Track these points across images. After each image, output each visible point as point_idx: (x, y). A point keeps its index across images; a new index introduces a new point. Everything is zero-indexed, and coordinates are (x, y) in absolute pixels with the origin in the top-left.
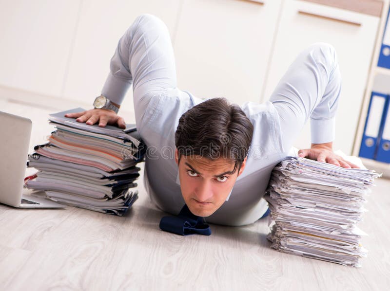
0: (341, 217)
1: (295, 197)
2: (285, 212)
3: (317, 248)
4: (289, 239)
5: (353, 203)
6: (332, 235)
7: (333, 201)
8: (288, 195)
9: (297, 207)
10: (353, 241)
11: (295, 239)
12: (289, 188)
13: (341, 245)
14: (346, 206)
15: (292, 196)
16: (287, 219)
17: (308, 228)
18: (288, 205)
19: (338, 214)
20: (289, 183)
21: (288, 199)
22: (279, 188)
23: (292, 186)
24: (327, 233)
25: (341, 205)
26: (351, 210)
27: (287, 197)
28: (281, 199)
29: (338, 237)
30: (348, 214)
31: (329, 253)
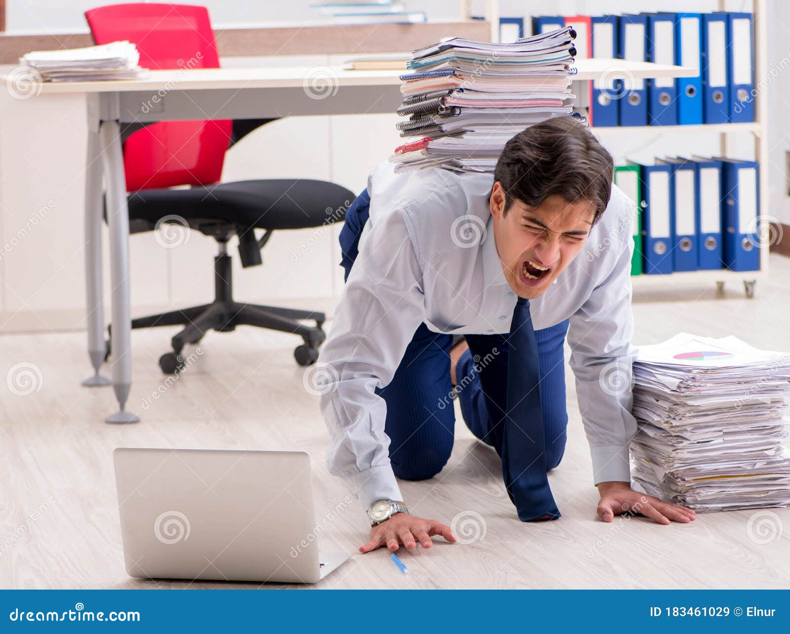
0: (762, 439)
1: (692, 429)
2: (684, 454)
3: (740, 494)
4: (698, 491)
5: (773, 415)
6: (756, 469)
7: (744, 419)
8: (684, 428)
9: (698, 443)
10: (786, 469)
11: (707, 489)
12: (683, 419)
13: (770, 479)
14: (763, 421)
15: (689, 429)
16: (690, 464)
17: (719, 469)
18: (685, 443)
19: (756, 436)
20: (681, 410)
21: (685, 435)
22: (667, 422)
23: (688, 415)
24: (749, 468)
25: (757, 422)
26: (771, 424)
27: (680, 431)
28: (671, 436)
29: (763, 468)
30: (769, 431)
31: (758, 496)
